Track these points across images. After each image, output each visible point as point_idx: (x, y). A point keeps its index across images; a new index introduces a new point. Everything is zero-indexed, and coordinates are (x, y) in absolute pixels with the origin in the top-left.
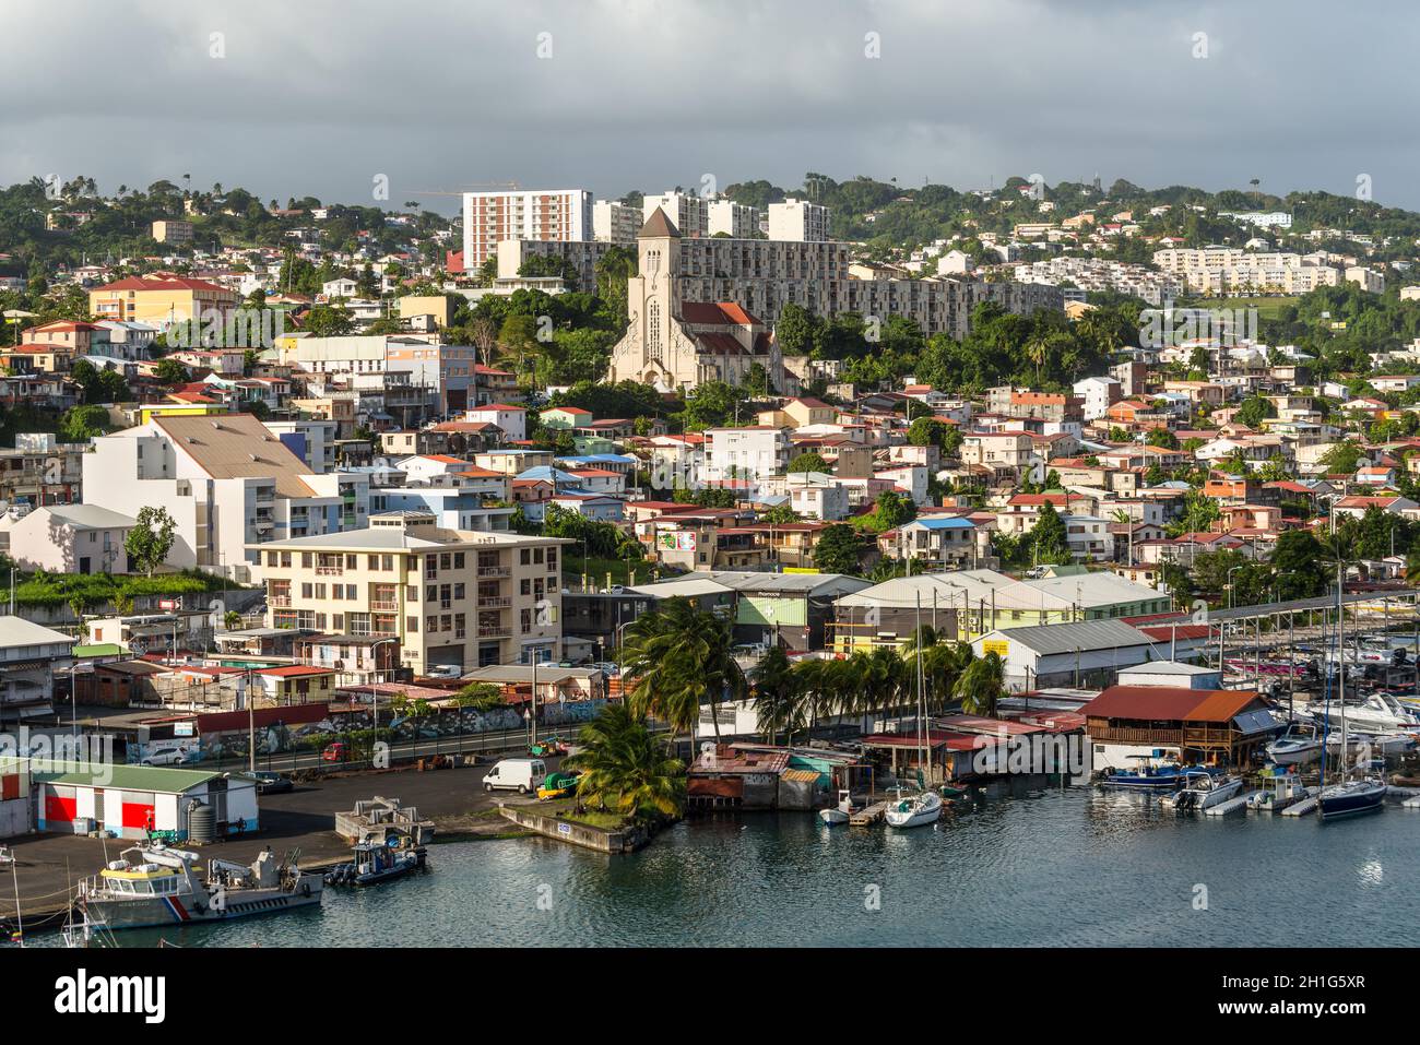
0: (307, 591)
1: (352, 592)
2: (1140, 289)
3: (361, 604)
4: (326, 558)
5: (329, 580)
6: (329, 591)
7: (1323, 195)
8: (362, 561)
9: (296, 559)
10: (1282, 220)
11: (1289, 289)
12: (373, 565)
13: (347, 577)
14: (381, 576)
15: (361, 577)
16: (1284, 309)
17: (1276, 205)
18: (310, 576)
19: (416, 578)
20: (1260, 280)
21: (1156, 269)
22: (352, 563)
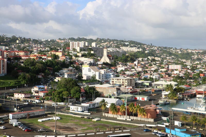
0: (116, 82)
1: (120, 82)
2: (120, 51)
3: (121, 83)
4: (118, 80)
5: (118, 81)
6: (118, 82)
7: (132, 41)
8: (121, 80)
9: (115, 79)
10: (128, 43)
11: (134, 51)
12: (122, 80)
13: (120, 81)
14: (123, 81)
15: (121, 81)
16: (134, 53)
17: (127, 42)
18: (116, 81)
19: (127, 81)
20: (131, 50)
21: (120, 49)
22: (120, 80)
